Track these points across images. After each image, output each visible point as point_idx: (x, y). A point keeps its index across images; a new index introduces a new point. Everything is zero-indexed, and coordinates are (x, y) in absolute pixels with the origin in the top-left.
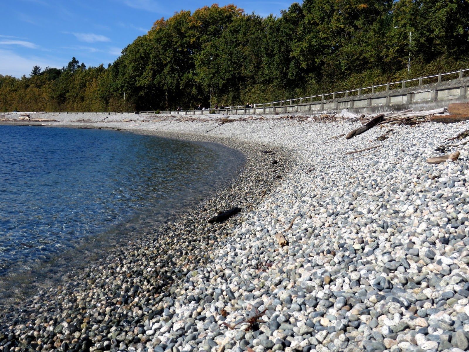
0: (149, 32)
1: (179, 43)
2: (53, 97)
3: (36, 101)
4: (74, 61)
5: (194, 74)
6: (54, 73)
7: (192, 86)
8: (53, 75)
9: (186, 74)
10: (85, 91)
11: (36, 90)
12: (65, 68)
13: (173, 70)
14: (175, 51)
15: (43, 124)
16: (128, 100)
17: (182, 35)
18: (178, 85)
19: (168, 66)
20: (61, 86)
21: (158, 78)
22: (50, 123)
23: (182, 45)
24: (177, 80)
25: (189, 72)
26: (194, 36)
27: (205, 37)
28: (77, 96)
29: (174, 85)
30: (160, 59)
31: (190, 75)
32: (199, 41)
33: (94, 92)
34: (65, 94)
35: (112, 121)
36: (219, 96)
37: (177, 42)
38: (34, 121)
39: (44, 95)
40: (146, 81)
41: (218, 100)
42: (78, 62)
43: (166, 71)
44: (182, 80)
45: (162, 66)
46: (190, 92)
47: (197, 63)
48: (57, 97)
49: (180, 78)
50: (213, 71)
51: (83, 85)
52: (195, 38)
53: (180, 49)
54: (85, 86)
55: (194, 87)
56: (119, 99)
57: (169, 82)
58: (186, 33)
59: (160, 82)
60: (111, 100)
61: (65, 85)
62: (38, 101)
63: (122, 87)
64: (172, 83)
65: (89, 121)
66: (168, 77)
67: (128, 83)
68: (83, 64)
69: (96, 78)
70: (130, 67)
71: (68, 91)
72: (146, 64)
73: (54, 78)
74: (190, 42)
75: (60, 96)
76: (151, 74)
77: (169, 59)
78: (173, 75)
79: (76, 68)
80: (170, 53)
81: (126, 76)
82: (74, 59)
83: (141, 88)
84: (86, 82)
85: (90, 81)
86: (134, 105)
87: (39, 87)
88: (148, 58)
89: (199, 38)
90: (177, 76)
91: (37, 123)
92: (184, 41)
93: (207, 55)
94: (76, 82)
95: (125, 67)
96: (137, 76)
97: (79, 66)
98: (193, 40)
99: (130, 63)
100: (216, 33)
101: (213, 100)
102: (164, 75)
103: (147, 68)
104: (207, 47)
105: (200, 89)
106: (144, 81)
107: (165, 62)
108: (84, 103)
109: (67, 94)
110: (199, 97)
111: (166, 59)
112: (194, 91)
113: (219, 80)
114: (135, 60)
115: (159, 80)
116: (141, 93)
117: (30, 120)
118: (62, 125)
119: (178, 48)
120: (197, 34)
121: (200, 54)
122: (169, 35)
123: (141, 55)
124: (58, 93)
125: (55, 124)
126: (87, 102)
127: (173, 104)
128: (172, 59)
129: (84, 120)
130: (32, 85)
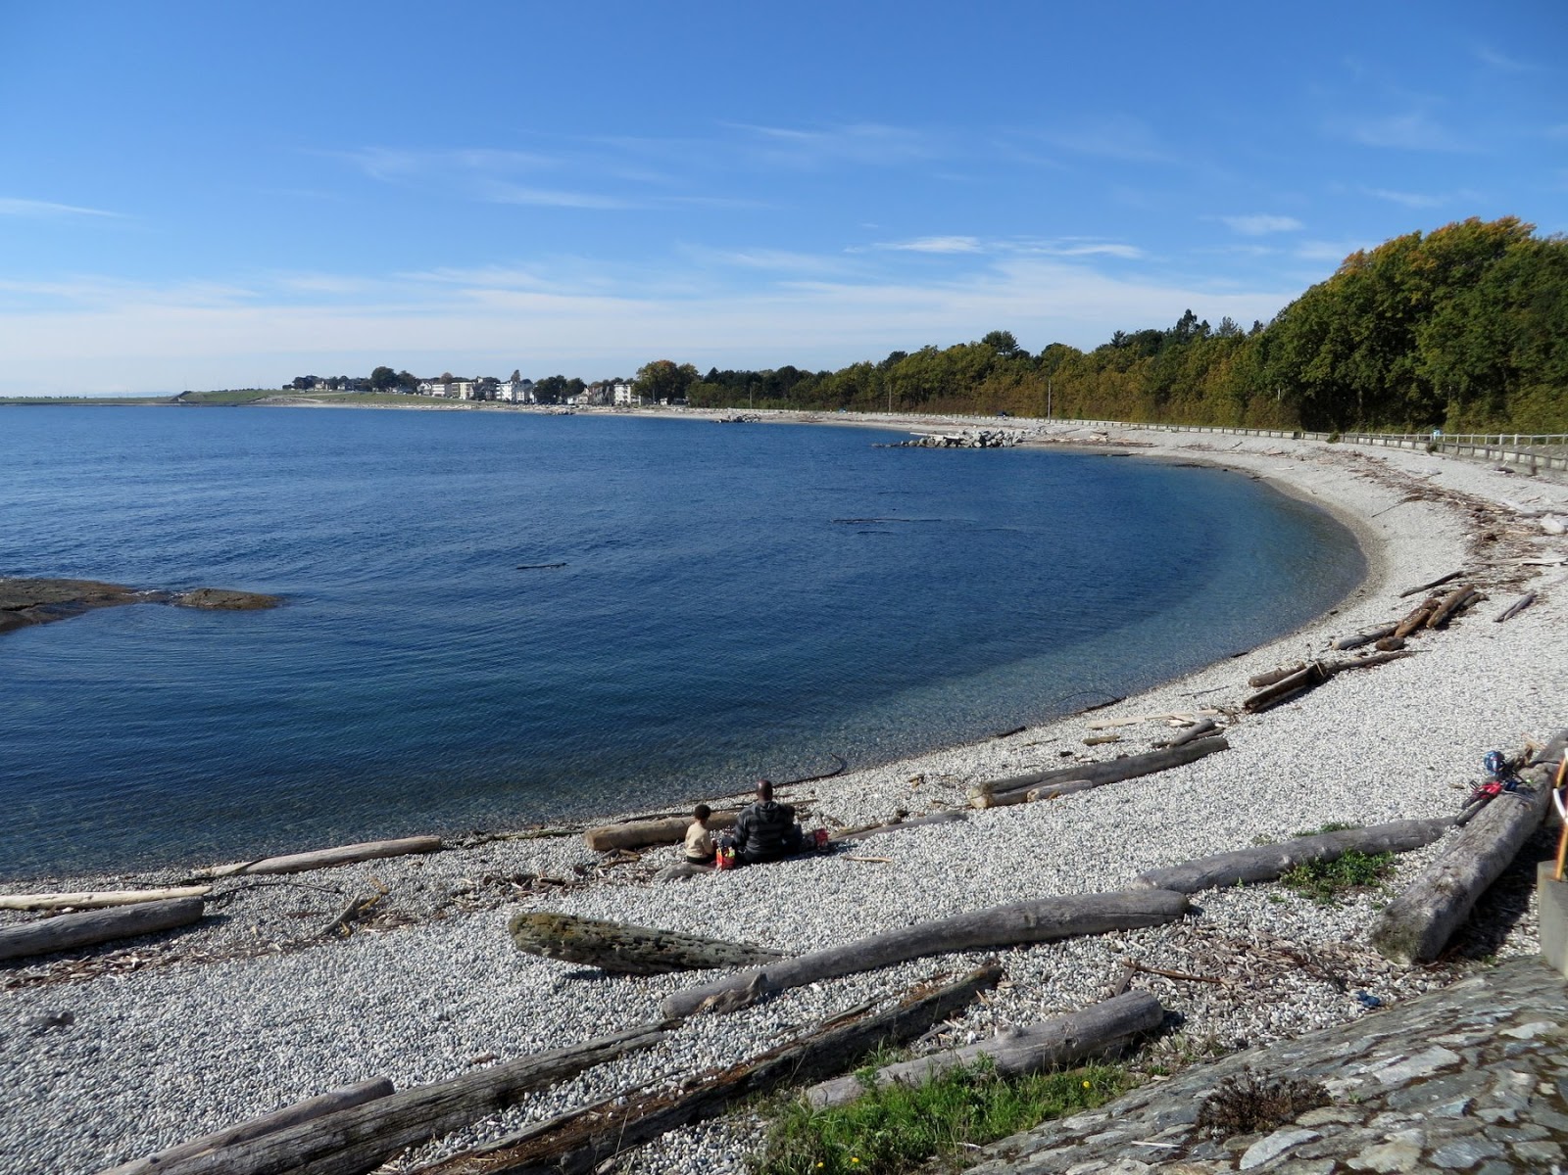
0: (1332, 278)
1: (1386, 304)
2: (1147, 393)
3: (1116, 397)
4: (1189, 317)
5: (1416, 360)
6: (1152, 341)
7: (1411, 380)
8: (1147, 346)
9: (1399, 360)
10: (1205, 380)
11: (1117, 376)
12: (1172, 329)
13: (1372, 351)
14: (1381, 316)
15: (1131, 451)
16: (1284, 401)
17: (1394, 287)
18: (1381, 380)
19: (1364, 347)
20: (1162, 373)
21: (1342, 368)
22: (1140, 451)
23: (1394, 308)
24: (1380, 372)
25: (1405, 355)
26: (1418, 288)
27: (1441, 291)
28: (1191, 389)
29: (1373, 380)
30: (1348, 333)
31: (1408, 363)
32: (1429, 296)
33: (1222, 385)
34: (1168, 386)
35: (1249, 452)
36: (1464, 403)
37: (1383, 302)
38: (1114, 444)
39: (1131, 386)
40: (1320, 374)
41: (1462, 408)
42: (1195, 318)
43: (1357, 356)
44: (1389, 371)
45: (1352, 347)
46: (1406, 393)
47: (1420, 342)
48: (1153, 393)
49: (1386, 367)
50: (1451, 358)
51: (1203, 371)
52: (1420, 293)
53: (1388, 315)
54: (1207, 370)
55: (1414, 385)
56: (1268, 400)
57: (1364, 374)
58: (1403, 283)
59: (1346, 375)
60: (1253, 401)
61: (1169, 370)
62: (1120, 397)
63: (1274, 383)
64: (1369, 377)
65: (1208, 448)
66: (1363, 366)
67: (1285, 375)
68: (1205, 322)
69: (1228, 356)
70: (1290, 347)
71: (1174, 381)
72: (1321, 340)
73: (1151, 353)
74: (1410, 300)
75: (1161, 390)
76: (1328, 361)
77: (1367, 333)
78: (1373, 362)
79: (1191, 329)
80: (1368, 322)
81: (1283, 363)
82: (1189, 312)
83: (1308, 385)
84: (1208, 364)
85: (1217, 362)
86: (1296, 411)
87: (1122, 371)
88: (1326, 332)
89: (1428, 293)
90: (1380, 364)
91: (1121, 449)
92: (1398, 299)
93: (1442, 327)
94: (1190, 364)
95: (1281, 347)
96: (1301, 363)
97: (1198, 326)
98: (1415, 297)
99: (1291, 342)
100: (1469, 280)
101: (1452, 409)
102: (1355, 362)
103: (1323, 349)
104: (1446, 311)
105: (1425, 388)
106: (1315, 372)
107: (1357, 339)
108: (1203, 404)
109: (1173, 388)
110: (1425, 401)
111: (1361, 334)
112: (1414, 391)
113: (1461, 377)
114: (1300, 337)
115: (1343, 372)
116: (1308, 393)
117: (1108, 442)
118: (1162, 457)
119: (1384, 312)
120: (1426, 284)
121: (1428, 323)
122: (1369, 289)
123: (1311, 326)
124: (1156, 385)
125: (1151, 452)
126: (1209, 402)
127: (1373, 413)
128: (1371, 333)
129: (1200, 447)
130: (1110, 367)
